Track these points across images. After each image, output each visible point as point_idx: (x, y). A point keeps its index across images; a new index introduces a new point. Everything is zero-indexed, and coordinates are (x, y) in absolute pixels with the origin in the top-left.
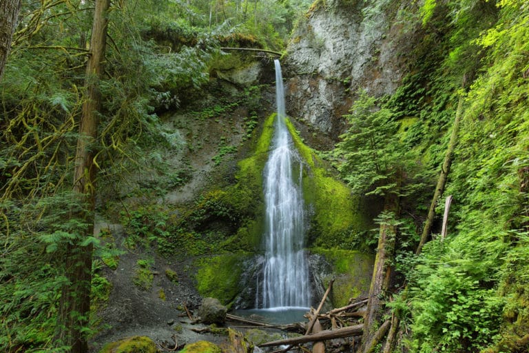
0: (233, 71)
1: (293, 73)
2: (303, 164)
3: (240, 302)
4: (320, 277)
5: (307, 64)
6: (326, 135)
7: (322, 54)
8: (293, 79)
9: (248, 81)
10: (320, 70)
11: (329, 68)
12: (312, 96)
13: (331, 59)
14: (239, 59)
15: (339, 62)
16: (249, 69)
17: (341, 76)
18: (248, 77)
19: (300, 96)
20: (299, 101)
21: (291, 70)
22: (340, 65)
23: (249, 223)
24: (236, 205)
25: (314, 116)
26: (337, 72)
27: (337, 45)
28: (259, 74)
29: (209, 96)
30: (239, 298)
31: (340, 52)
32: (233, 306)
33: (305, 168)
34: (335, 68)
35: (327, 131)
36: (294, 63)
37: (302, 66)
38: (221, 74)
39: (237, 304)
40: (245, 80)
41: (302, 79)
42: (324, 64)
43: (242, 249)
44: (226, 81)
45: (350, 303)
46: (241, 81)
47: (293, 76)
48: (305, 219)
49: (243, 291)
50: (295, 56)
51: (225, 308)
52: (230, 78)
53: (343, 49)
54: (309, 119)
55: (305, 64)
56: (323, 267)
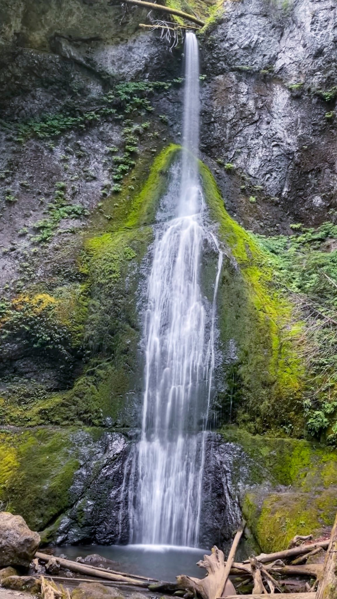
0: (97, 45)
1: (222, 64)
2: (225, 257)
3: (68, 528)
4: (237, 489)
5: (254, 49)
6: (277, 204)
7: (286, 31)
8: (220, 77)
9: (126, 69)
10: (278, 65)
11: (299, 64)
12: (256, 118)
13: (305, 46)
14: (111, 21)
15: (319, 53)
16: (130, 44)
17: (321, 84)
18: (126, 62)
19: (231, 115)
20: (228, 125)
21: (218, 59)
22: (320, 61)
23: (100, 368)
24: (76, 328)
25: (257, 160)
26: (312, 73)
27: (321, 16)
28: (152, 59)
29: (39, 92)
30: (65, 521)
31: (324, 32)
32: (51, 536)
33: (227, 265)
34: (310, 65)
35: (279, 195)
36: (227, 45)
37: (241, 52)
38: (69, 48)
39: (61, 533)
40: (120, 67)
41: (240, 80)
42: (289, 54)
43: (81, 419)
44: (79, 64)
45: (294, 545)
46: (112, 70)
47: (223, 72)
48: (216, 371)
49: (76, 507)
50: (230, 30)
51: (37, 538)
52: (88, 60)
53: (330, 27)
54: (246, 167)
55: (250, 49)
56: (244, 469)
